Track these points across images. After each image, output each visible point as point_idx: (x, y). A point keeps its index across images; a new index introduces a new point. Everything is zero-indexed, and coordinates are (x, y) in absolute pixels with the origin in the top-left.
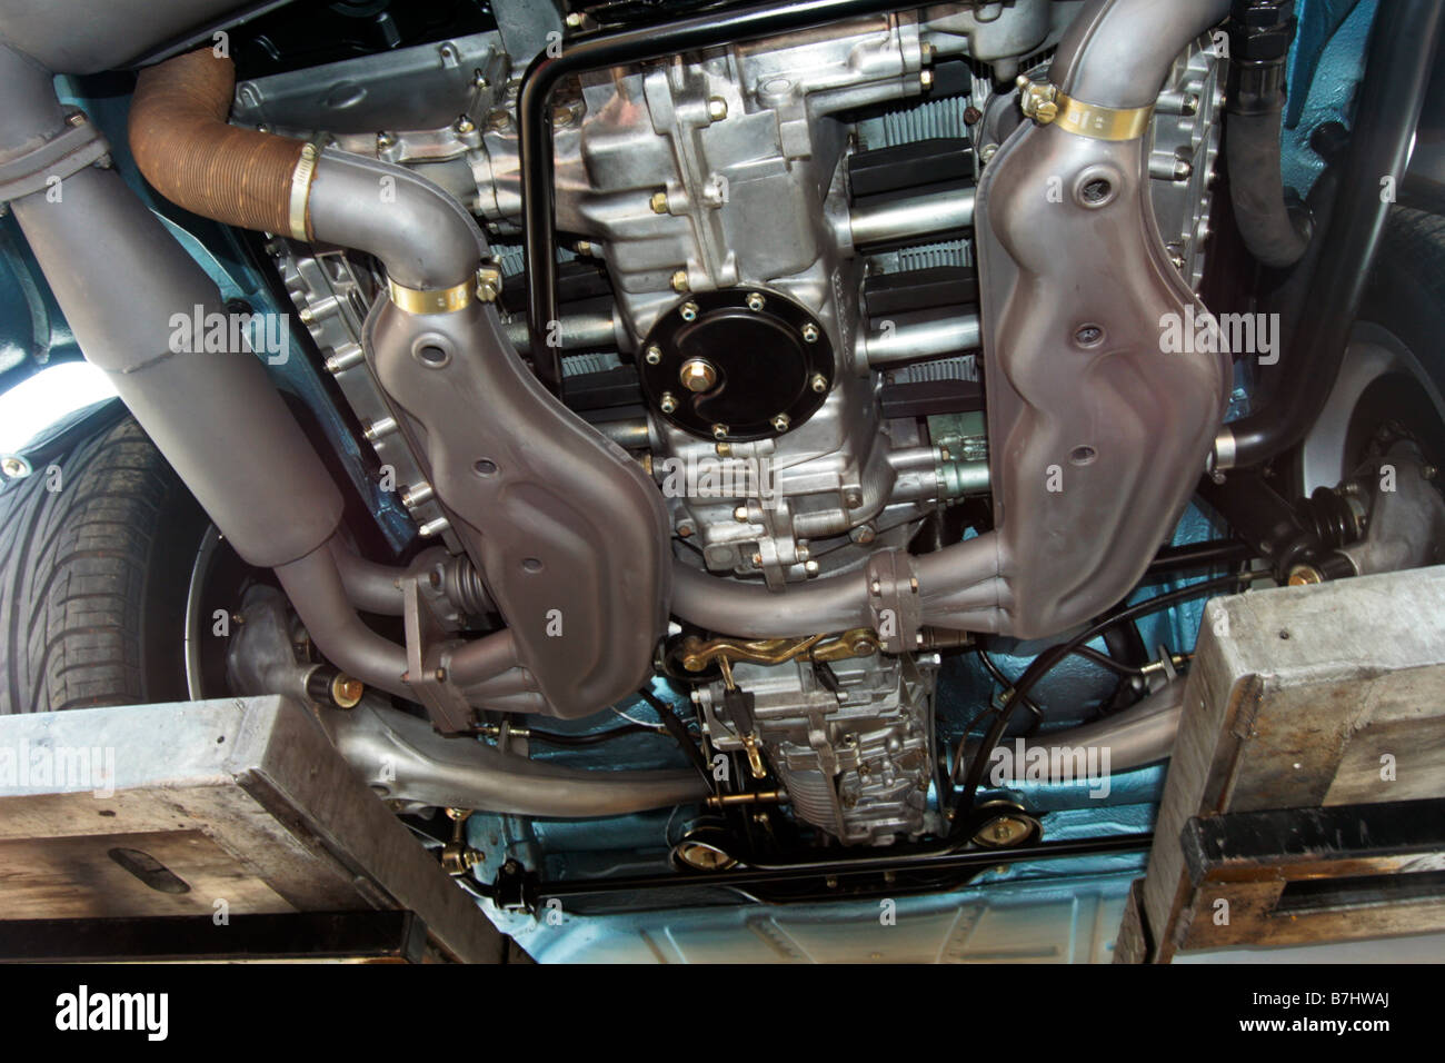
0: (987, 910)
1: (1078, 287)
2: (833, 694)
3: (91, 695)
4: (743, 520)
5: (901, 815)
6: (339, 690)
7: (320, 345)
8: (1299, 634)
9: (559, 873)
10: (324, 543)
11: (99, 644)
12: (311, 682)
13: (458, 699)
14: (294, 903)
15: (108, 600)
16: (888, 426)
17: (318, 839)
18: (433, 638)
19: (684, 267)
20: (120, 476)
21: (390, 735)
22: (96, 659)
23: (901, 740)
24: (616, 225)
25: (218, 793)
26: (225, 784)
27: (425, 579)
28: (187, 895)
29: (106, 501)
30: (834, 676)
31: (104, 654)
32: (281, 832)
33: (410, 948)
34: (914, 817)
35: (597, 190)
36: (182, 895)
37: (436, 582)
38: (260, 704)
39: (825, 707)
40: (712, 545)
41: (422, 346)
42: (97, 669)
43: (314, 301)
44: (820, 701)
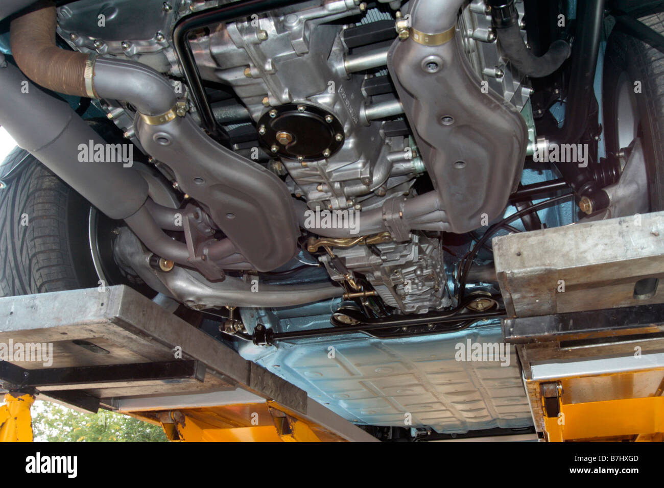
0: (479, 337)
1: (436, 103)
2: (378, 257)
3: (53, 279)
4: (321, 191)
5: (430, 300)
6: (163, 264)
7: (120, 127)
8: (525, 253)
9: (287, 326)
10: (142, 205)
11: (52, 258)
12: (151, 260)
13: (214, 267)
14: (150, 359)
15: (52, 238)
16: (390, 140)
17: (151, 338)
18: (199, 241)
19: (266, 95)
20: (47, 180)
21: (192, 279)
22: (52, 264)
23: (422, 271)
24: (232, 81)
25: (104, 325)
26: (106, 323)
27: (192, 216)
28: (109, 354)
29: (43, 193)
30: (378, 250)
31: (54, 262)
32: (134, 336)
33: (198, 374)
34: (436, 301)
35: (220, 68)
36: (107, 354)
37: (197, 217)
38: (116, 289)
39: (376, 263)
40: (310, 201)
41: (157, 138)
42: (53, 268)
43: (112, 110)
44: (374, 261)
